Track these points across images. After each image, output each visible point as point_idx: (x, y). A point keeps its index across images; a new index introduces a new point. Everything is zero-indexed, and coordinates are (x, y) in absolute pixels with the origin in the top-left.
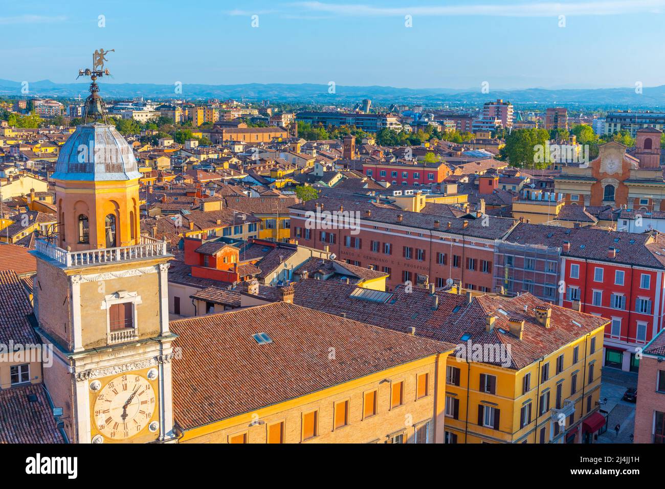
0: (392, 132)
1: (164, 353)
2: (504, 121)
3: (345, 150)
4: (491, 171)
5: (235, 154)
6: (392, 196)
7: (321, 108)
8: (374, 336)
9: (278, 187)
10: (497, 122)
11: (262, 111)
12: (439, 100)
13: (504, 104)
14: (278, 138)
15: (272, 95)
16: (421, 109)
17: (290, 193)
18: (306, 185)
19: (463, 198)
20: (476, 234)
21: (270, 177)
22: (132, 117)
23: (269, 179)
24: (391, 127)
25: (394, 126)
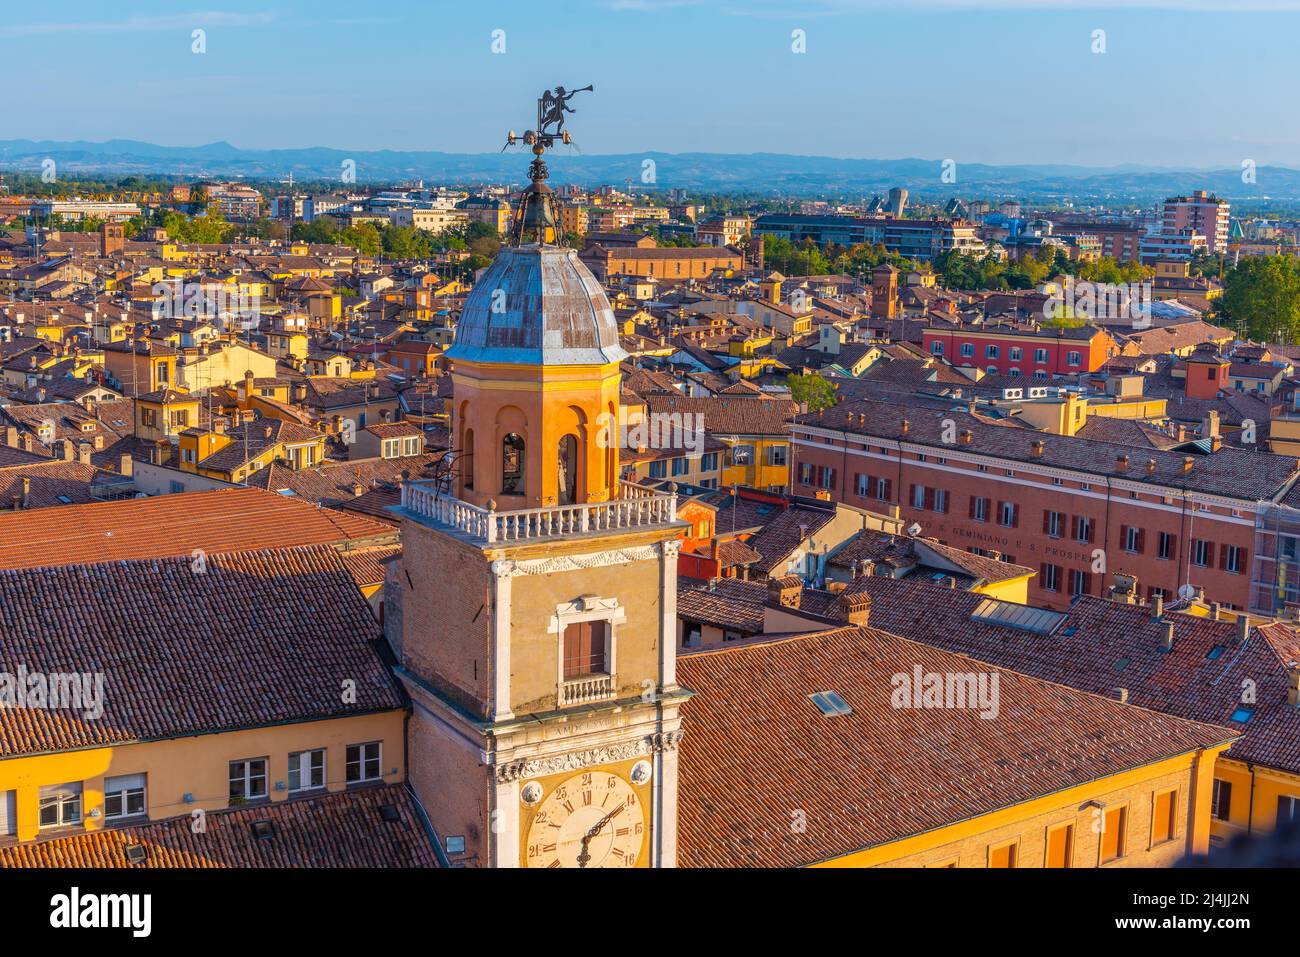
0: (970, 259)
1: (666, 728)
2: (1211, 240)
3: (876, 298)
4: (1206, 349)
5: (640, 304)
6: (1001, 399)
7: (796, 206)
8: (1060, 705)
9: (746, 375)
10: (1197, 240)
11: (678, 211)
12: (1051, 190)
13: (1211, 200)
14: (723, 270)
15: (690, 178)
16: (1016, 209)
17: (779, 388)
18: (807, 371)
19: (1156, 409)
20: (1212, 487)
21: (727, 354)
22: (412, 222)
23: (724, 359)
24: (962, 248)
25: (968, 246)
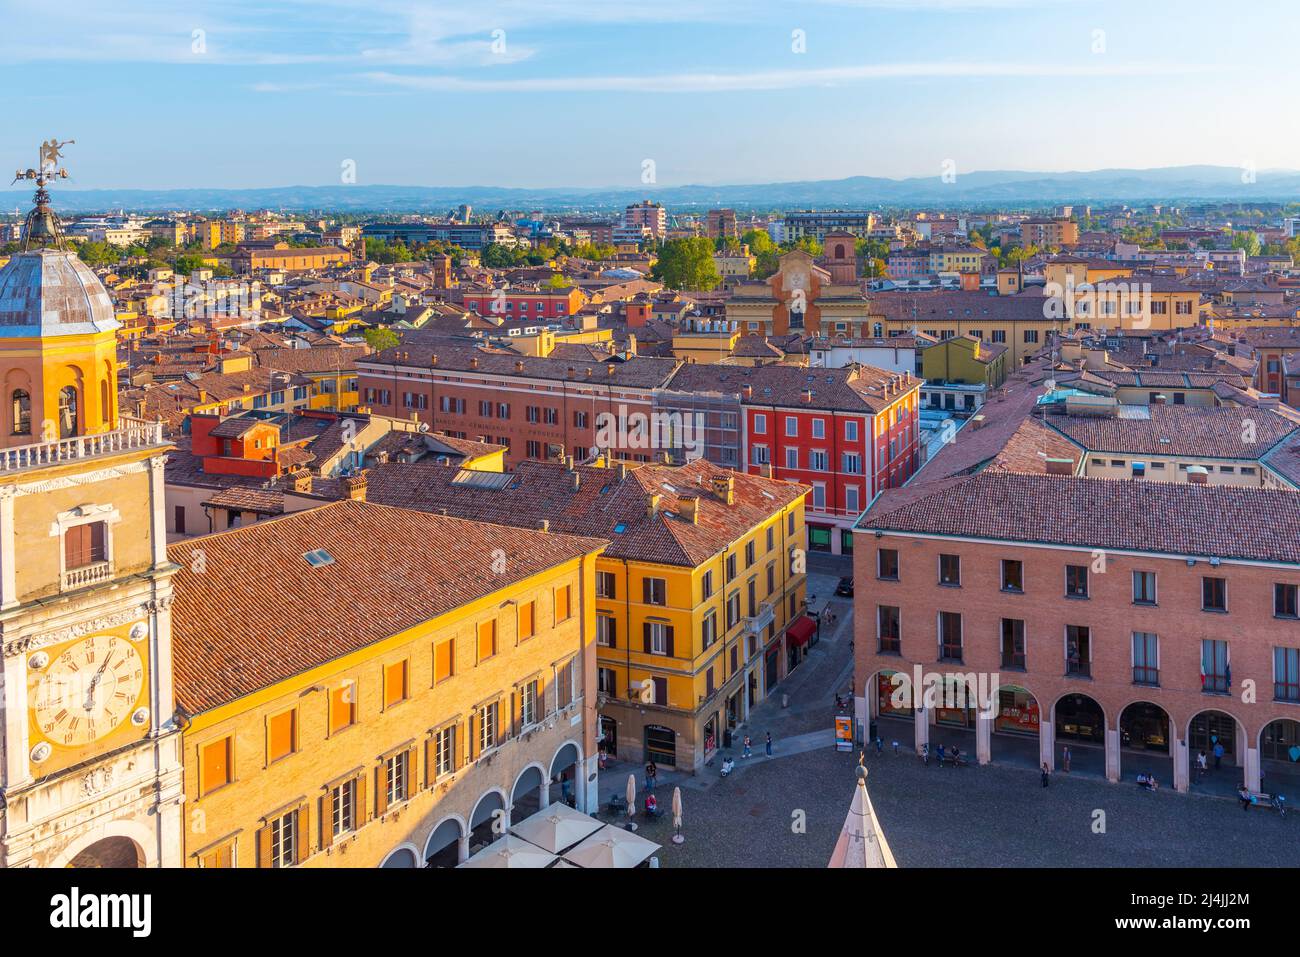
0: (503, 248)
1: (159, 595)
2: (655, 229)
3: (437, 276)
4: (641, 296)
5: (271, 288)
6: (507, 336)
7: (399, 218)
8: (489, 538)
9: (338, 332)
10: (645, 230)
11: (312, 225)
12: (566, 203)
13: (653, 206)
14: (336, 262)
15: (326, 202)
16: (542, 215)
17: (357, 339)
18: (381, 327)
19: (606, 335)
20: (626, 382)
21: (326, 318)
22: (105, 239)
23: (324, 322)
24: (501, 241)
25: (505, 240)
